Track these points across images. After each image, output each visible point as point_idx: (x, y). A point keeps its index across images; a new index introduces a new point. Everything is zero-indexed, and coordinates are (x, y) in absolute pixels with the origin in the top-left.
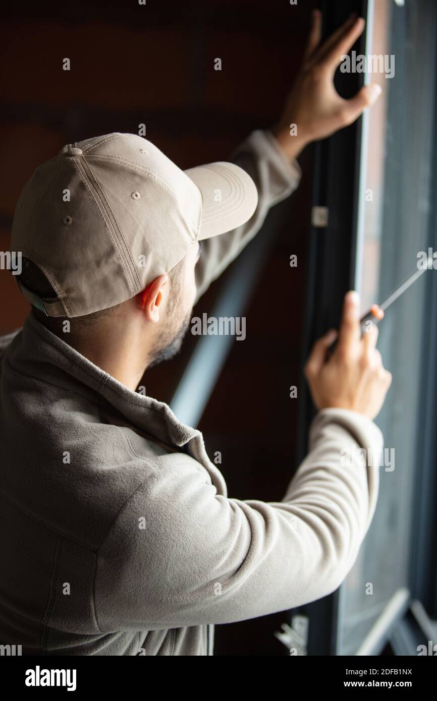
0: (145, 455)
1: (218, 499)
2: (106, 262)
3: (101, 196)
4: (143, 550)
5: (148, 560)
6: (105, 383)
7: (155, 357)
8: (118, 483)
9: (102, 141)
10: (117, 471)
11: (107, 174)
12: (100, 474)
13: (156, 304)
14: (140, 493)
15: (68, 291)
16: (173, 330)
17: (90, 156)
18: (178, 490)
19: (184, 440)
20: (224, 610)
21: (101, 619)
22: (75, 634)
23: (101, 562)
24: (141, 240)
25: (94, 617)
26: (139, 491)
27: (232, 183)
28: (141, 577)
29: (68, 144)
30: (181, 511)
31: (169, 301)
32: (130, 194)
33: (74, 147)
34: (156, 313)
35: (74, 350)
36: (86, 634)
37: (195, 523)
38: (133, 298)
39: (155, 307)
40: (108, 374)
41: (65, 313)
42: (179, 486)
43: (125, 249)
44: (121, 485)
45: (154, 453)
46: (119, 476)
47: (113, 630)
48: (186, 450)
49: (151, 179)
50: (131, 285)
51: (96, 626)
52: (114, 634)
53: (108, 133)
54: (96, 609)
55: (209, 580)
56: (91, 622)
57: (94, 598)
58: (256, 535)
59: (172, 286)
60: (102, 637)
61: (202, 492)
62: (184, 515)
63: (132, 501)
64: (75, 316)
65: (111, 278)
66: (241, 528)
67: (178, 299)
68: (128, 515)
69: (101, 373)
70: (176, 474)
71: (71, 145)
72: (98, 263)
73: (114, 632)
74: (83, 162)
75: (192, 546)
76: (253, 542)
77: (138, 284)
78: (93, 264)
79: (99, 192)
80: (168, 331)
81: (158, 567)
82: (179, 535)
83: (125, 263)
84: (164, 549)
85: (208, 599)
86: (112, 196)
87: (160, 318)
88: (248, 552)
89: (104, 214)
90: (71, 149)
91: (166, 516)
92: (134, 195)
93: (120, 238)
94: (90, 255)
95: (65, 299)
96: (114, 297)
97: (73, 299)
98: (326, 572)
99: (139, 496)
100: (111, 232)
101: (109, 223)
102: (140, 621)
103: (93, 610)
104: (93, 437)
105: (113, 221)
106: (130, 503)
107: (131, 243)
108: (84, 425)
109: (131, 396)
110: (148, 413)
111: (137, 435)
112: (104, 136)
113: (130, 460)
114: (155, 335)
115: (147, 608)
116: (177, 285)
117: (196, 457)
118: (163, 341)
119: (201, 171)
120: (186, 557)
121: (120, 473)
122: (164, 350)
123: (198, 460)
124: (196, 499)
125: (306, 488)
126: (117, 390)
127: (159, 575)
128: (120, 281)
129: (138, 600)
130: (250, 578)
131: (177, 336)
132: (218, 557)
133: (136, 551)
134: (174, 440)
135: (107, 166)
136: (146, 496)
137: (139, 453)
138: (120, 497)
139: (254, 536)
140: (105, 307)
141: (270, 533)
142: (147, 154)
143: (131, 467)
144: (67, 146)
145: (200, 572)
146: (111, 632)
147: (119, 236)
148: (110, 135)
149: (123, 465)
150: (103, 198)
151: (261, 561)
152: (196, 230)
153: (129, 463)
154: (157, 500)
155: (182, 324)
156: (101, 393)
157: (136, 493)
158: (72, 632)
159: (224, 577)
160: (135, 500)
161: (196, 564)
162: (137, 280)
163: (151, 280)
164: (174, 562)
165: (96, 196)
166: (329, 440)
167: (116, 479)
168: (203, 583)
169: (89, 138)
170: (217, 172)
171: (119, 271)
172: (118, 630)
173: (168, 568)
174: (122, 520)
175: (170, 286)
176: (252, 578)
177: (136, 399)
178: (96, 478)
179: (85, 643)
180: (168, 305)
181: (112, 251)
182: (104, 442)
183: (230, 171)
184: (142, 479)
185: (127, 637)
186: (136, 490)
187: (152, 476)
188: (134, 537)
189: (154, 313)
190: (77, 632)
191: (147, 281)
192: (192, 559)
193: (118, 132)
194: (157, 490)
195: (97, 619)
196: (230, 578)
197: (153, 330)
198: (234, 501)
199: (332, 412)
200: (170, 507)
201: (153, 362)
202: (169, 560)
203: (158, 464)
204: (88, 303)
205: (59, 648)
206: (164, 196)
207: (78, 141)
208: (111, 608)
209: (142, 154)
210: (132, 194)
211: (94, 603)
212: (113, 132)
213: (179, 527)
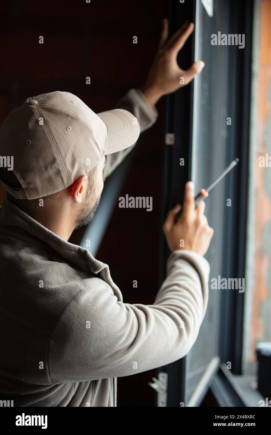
0: (76, 279)
1: (118, 303)
2: (51, 167)
3: (48, 128)
4: (77, 335)
5: (79, 340)
6: (51, 238)
7: (79, 223)
8: (61, 295)
9: (49, 96)
10: (60, 288)
11: (52, 115)
12: (50, 291)
13: (80, 192)
14: (74, 301)
15: (28, 184)
16: (90, 207)
17: (42, 104)
18: (96, 299)
19: (98, 270)
20: (124, 369)
21: (52, 376)
22: (37, 385)
23: (52, 342)
24: (71, 154)
25: (48, 375)
26: (73, 300)
27: (125, 122)
28: (76, 350)
29: (29, 97)
30: (98, 311)
31: (87, 190)
32: (65, 127)
33: (33, 99)
34: (80, 198)
35: (32, 218)
36: (44, 385)
37: (106, 318)
38: (67, 188)
39: (79, 194)
40: (52, 232)
41: (26, 197)
42: (96, 296)
43: (62, 160)
44: (63, 296)
45: (81, 278)
46: (61, 292)
47: (59, 382)
48: (99, 276)
49: (77, 119)
50: (65, 181)
51: (50, 380)
52: (60, 384)
53: (53, 91)
54: (50, 370)
55: (115, 351)
56: (47, 378)
57: (48, 363)
58: (141, 324)
59: (89, 182)
60: (53, 386)
61: (109, 300)
62: (100, 314)
63: (70, 306)
64: (32, 199)
65: (53, 176)
66: (133, 320)
67: (93, 189)
68: (67, 314)
69: (48, 232)
70: (94, 289)
71: (31, 98)
72: (46, 168)
73: (60, 383)
74: (38, 108)
75: (105, 331)
76: (140, 328)
77: (69, 180)
78: (43, 169)
79: (47, 126)
80: (87, 207)
81: (86, 345)
82: (97, 325)
83: (62, 168)
84: (88, 334)
85: (115, 362)
86: (55, 129)
87: (82, 200)
88: (137, 334)
89: (50, 139)
90: (31, 100)
91: (89, 314)
92: (68, 128)
93: (59, 153)
94: (41, 163)
95: (26, 188)
96: (55, 188)
97: (31, 189)
98: (181, 344)
99: (73, 303)
100: (54, 150)
101: (53, 144)
102: (75, 377)
103: (48, 371)
104: (45, 269)
105: (55, 143)
106: (68, 307)
107: (66, 156)
108: (39, 262)
109: (67, 245)
110: (76, 254)
111: (70, 267)
112: (50, 93)
113: (67, 282)
114: (79, 210)
115: (79, 368)
116: (92, 181)
117: (105, 279)
118: (84, 214)
119: (107, 114)
120: (102, 338)
121: (62, 290)
122: (85, 219)
123: (106, 282)
124: (106, 304)
125: (167, 296)
126: (58, 242)
127: (86, 349)
128: (59, 178)
129: (74, 364)
130: (138, 349)
131: (92, 210)
132: (120, 338)
133: (72, 336)
134: (92, 270)
135: (52, 111)
136: (77, 303)
137: (72, 278)
138: (62, 304)
139: (140, 325)
140: (50, 194)
141: (149, 323)
142: (76, 104)
143: (68, 286)
144: (29, 98)
145: (110, 347)
146: (58, 384)
147: (59, 152)
148: (54, 93)
149: (63, 285)
150: (49, 130)
151: (144, 339)
152: (104, 149)
153: (67, 284)
154: (84, 305)
155: (95, 204)
156: (48, 243)
157: (72, 301)
158: (36, 384)
159: (123, 349)
160: (71, 305)
161: (107, 342)
162: (69, 178)
163: (77, 178)
164: (95, 341)
165: (45, 129)
166: (179, 268)
167: (59, 293)
168: (111, 353)
169: (41, 94)
170: (116, 115)
171: (58, 173)
172: (62, 382)
173: (91, 345)
174: (64, 317)
175: (88, 182)
176: (139, 350)
177: (69, 246)
178: (48, 293)
179: (43, 390)
180: (87, 193)
181: (54, 160)
182: (52, 272)
183: (124, 114)
184: (75, 293)
185: (67, 386)
186: (72, 300)
187: (81, 291)
188: (71, 327)
189: (79, 197)
190: (39, 384)
191: (75, 178)
192: (105, 339)
193: (59, 91)
194: (84, 299)
195: (50, 376)
196: (127, 349)
197: (78, 208)
198: (128, 305)
199: (179, 252)
200: (91, 309)
201: (78, 226)
202: (92, 340)
203: (83, 284)
204: (40, 191)
205: (28, 393)
206: (86, 129)
207: (35, 96)
208: (58, 369)
209: (72, 104)
210: (67, 127)
211: (48, 366)
212: (56, 91)
213: (97, 320)
